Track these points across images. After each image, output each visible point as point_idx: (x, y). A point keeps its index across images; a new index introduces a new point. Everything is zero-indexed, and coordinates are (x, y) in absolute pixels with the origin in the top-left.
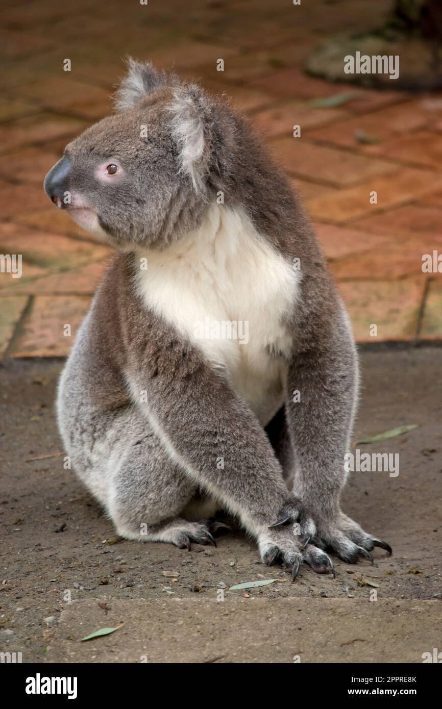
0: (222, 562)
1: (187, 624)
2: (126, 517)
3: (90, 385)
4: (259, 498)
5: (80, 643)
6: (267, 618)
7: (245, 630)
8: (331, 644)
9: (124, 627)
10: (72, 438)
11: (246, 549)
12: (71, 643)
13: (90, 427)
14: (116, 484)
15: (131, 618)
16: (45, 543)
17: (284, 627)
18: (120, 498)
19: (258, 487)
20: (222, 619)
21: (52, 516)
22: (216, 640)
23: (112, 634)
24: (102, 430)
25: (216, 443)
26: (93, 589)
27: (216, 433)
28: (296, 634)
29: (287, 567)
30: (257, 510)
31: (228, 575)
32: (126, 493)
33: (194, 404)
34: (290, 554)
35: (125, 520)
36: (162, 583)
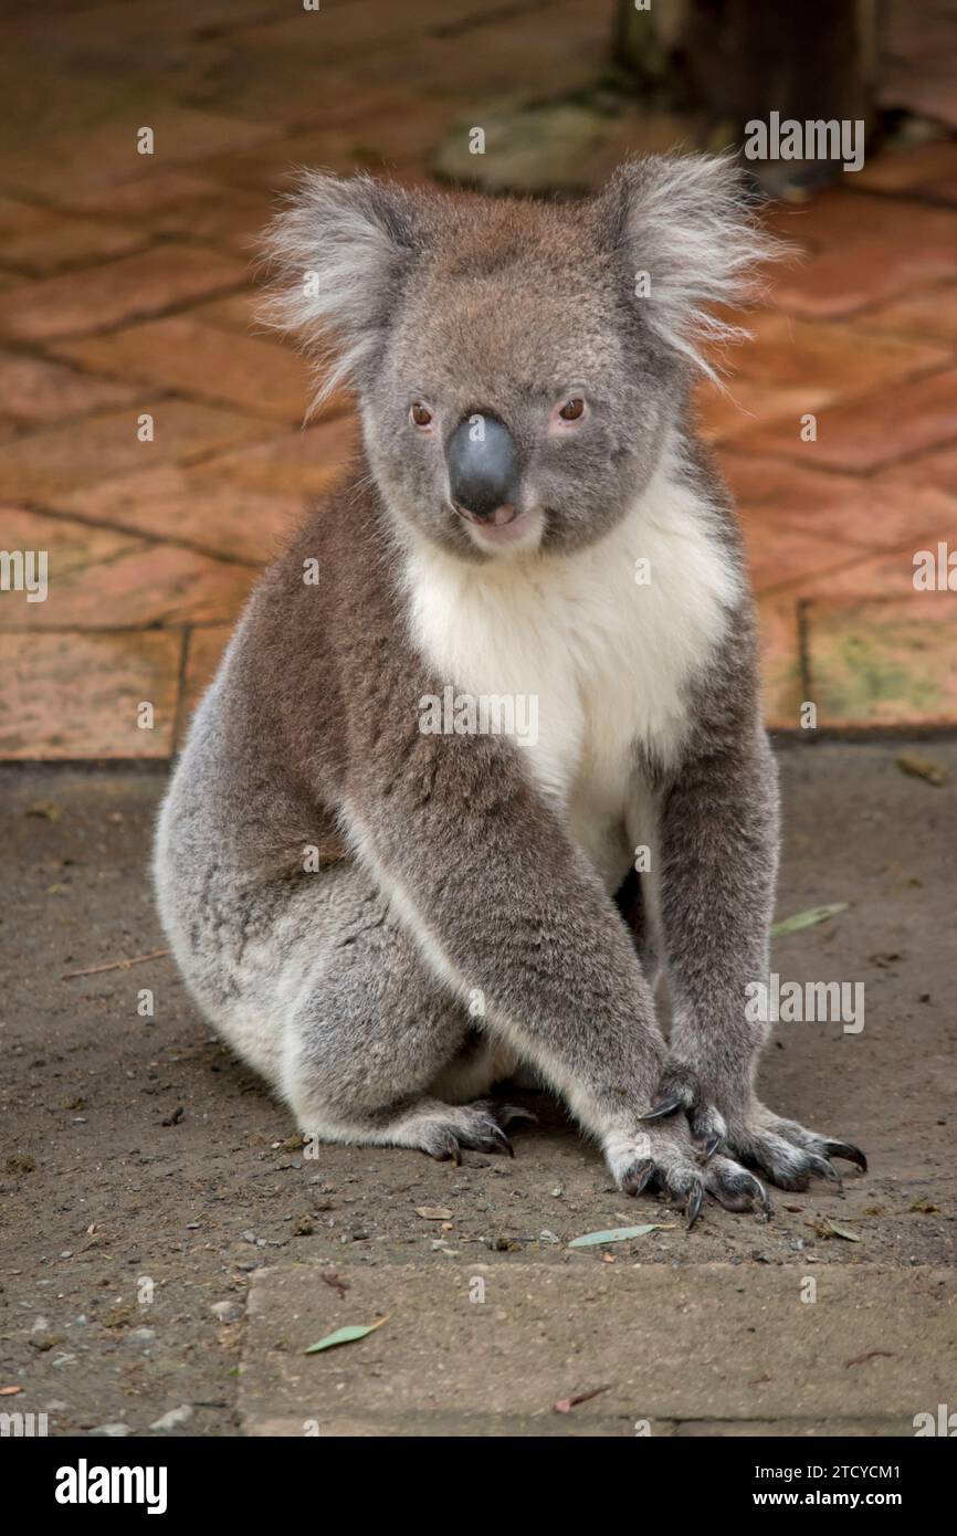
0: (535, 1190)
1: (515, 1319)
2: (321, 1093)
3: (233, 825)
4: (613, 1058)
5: (303, 1358)
6: (679, 1308)
7: (639, 1332)
8: (824, 1361)
9: (386, 1324)
10: (194, 937)
11: (577, 1162)
12: (285, 1358)
13: (238, 914)
14: (302, 1027)
15: (395, 1305)
16: (150, 1150)
17: (717, 1326)
18: (309, 1056)
19: (614, 1035)
20: (585, 1309)
21: (143, 1091)
22: (584, 1352)
23: (366, 1339)
24: (265, 918)
25: (537, 943)
26: (284, 1245)
27: (540, 923)
28: (747, 1341)
29: (674, 1199)
30: (609, 1082)
31: (555, 1216)
32: (323, 1045)
33: (499, 863)
34: (679, 1172)
35: (318, 1100)
36: (424, 1233)
